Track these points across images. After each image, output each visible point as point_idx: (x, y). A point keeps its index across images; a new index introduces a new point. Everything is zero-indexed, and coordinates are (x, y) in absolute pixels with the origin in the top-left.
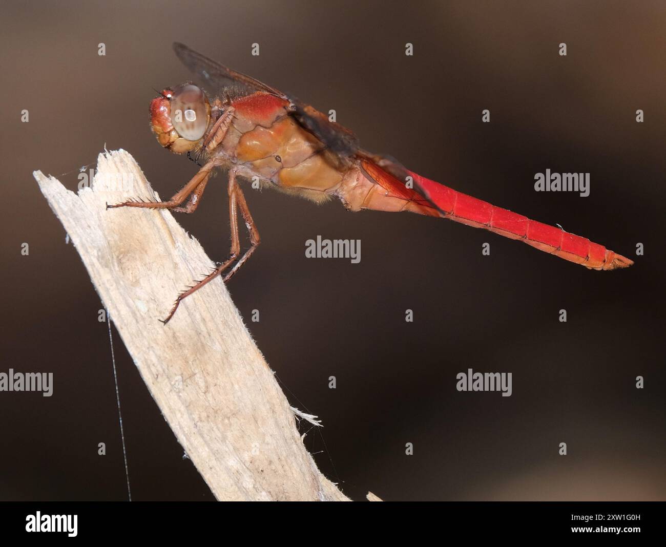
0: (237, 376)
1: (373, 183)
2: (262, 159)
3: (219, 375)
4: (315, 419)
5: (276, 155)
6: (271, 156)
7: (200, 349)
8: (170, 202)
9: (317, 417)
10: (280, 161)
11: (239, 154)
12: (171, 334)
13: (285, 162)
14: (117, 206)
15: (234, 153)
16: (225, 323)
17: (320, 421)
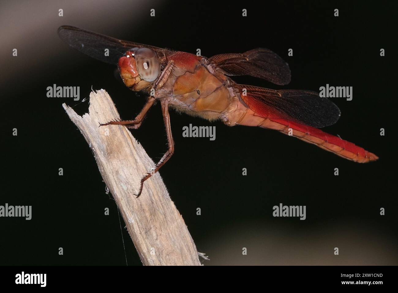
0: (171, 229)
1: (247, 108)
2: (190, 92)
3: (162, 228)
4: (205, 255)
5: (197, 90)
6: (195, 91)
7: (153, 213)
8: (135, 120)
9: (205, 254)
10: (199, 94)
11: (175, 90)
12: (139, 204)
13: (202, 94)
14: (106, 124)
15: (172, 89)
16: (163, 196)
17: (208, 257)
